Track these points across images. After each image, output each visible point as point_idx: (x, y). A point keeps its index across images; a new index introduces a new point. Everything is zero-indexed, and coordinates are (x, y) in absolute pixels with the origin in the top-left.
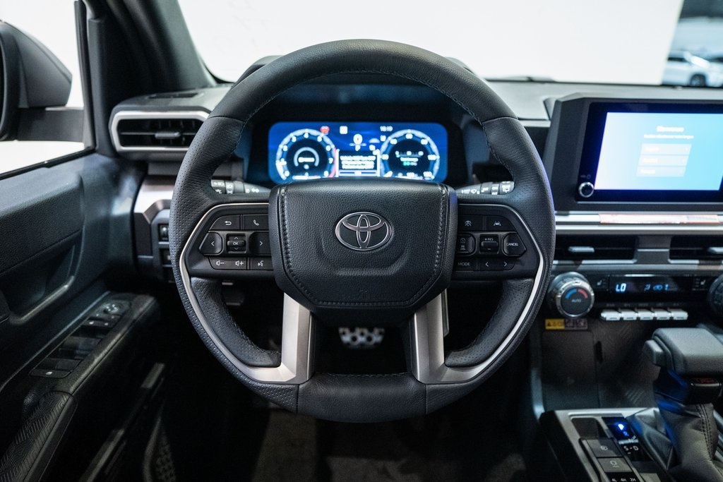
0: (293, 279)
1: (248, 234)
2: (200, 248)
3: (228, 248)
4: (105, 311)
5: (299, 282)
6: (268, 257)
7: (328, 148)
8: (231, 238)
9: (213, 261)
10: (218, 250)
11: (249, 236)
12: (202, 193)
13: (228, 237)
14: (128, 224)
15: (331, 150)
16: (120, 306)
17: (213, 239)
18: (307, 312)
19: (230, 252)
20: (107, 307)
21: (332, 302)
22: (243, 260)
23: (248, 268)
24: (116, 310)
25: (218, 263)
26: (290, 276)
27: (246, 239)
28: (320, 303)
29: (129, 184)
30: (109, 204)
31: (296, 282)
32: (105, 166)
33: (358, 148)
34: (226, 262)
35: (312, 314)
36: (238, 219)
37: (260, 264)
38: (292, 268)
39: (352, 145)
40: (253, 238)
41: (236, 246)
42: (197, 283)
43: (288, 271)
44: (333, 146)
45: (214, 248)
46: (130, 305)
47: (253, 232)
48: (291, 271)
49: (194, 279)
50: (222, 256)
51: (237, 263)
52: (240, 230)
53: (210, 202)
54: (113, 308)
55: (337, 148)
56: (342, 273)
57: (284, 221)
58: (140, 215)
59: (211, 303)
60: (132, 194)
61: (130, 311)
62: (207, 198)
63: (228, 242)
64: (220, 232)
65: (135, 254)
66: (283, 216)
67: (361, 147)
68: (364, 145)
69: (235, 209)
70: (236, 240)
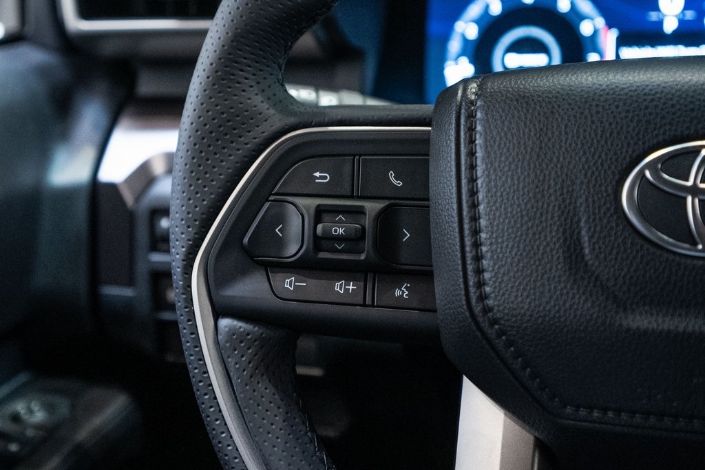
0: (491, 332)
1: (372, 207)
2: (246, 240)
3: (319, 242)
4: (16, 418)
5: (509, 343)
6: (423, 275)
7: (586, 29)
8: (326, 217)
9: (276, 278)
10: (292, 249)
11: (374, 214)
12: (259, 98)
13: (320, 213)
14: (81, 208)
15: (596, 32)
16: (49, 408)
17: (281, 219)
18: (525, 438)
19: (322, 255)
20: (20, 407)
21: (605, 410)
22: (354, 280)
23: (368, 301)
24: (39, 416)
25: (289, 283)
26: (485, 325)
27: (368, 222)
28: (569, 410)
29: (90, 115)
30: (44, 158)
31: (500, 343)
32: (42, 71)
33: (670, 26)
34: (312, 282)
35: (539, 445)
36: (347, 169)
37: (402, 292)
38: (490, 302)
39: (653, 16)
40: (387, 219)
41: (339, 239)
42: (232, 332)
43: (477, 309)
44: (600, 22)
45: (281, 243)
46: (73, 407)
47: (387, 203)
48: (487, 310)
49: (225, 323)
50: (302, 266)
51: (339, 287)
52: (351, 197)
53: (276, 121)
54: (34, 412)
55: (610, 25)
56: (641, 321)
57: (472, 167)
58: (112, 188)
59: (265, 390)
60: (97, 137)
61: (74, 422)
62: (272, 111)
63: (320, 227)
64: (299, 201)
65: (95, 281)
66: (472, 154)
67: (681, 22)
68: (690, 15)
69: (343, 142)
70: (340, 221)
